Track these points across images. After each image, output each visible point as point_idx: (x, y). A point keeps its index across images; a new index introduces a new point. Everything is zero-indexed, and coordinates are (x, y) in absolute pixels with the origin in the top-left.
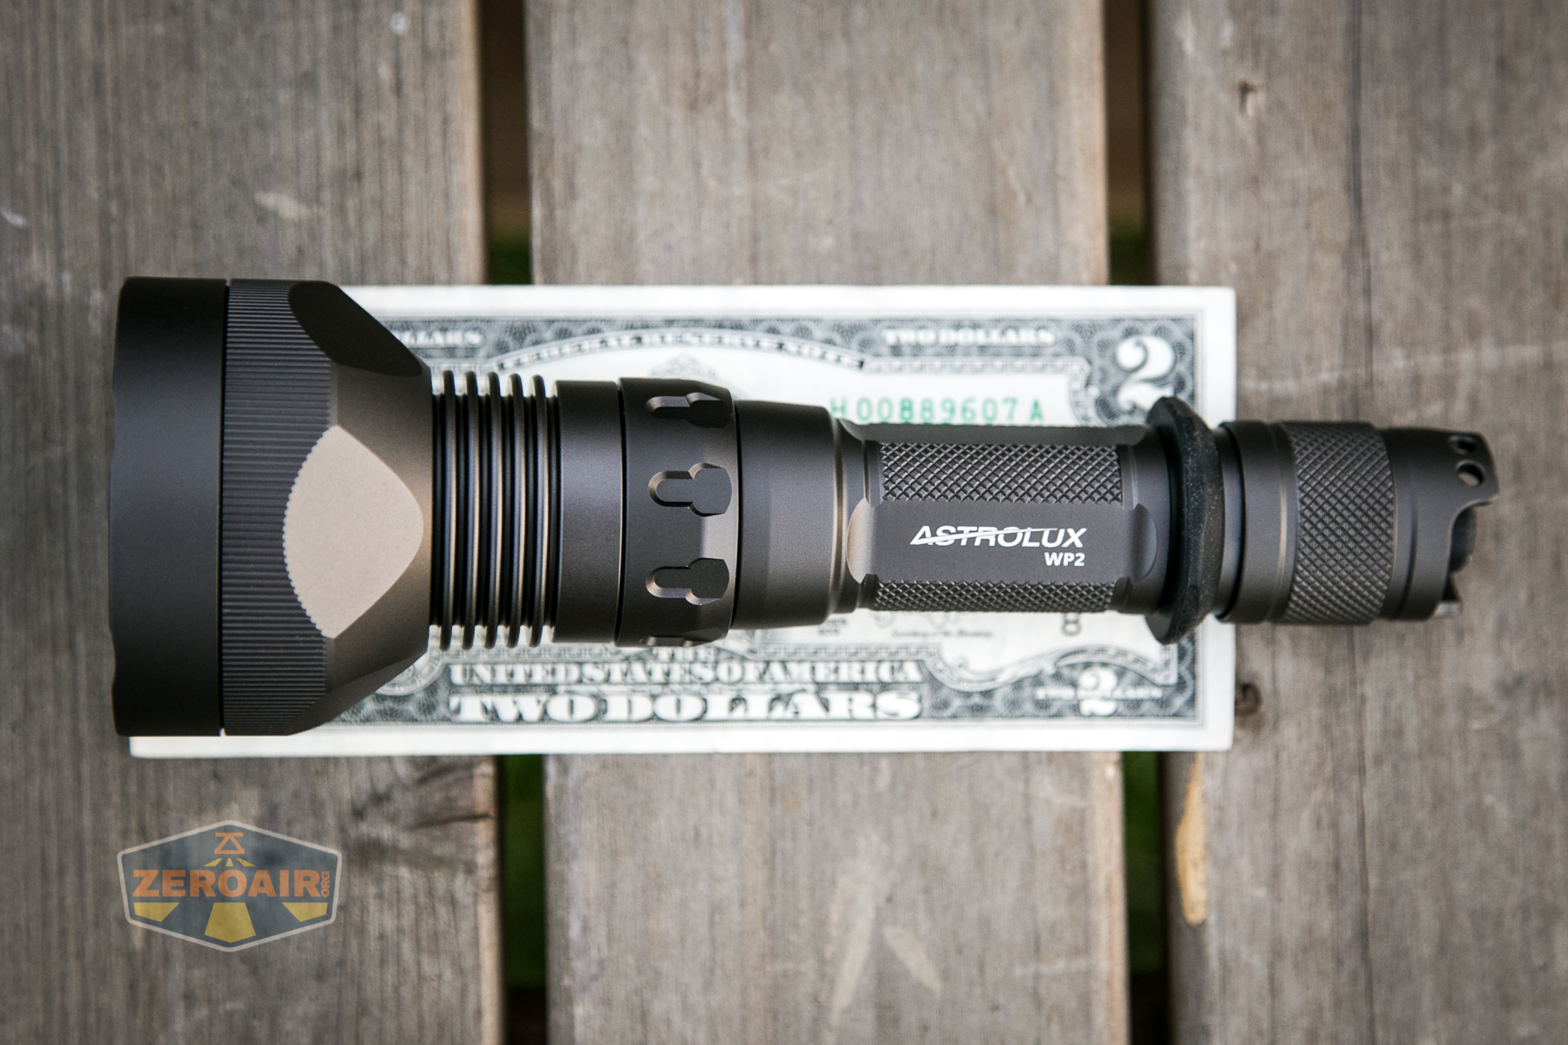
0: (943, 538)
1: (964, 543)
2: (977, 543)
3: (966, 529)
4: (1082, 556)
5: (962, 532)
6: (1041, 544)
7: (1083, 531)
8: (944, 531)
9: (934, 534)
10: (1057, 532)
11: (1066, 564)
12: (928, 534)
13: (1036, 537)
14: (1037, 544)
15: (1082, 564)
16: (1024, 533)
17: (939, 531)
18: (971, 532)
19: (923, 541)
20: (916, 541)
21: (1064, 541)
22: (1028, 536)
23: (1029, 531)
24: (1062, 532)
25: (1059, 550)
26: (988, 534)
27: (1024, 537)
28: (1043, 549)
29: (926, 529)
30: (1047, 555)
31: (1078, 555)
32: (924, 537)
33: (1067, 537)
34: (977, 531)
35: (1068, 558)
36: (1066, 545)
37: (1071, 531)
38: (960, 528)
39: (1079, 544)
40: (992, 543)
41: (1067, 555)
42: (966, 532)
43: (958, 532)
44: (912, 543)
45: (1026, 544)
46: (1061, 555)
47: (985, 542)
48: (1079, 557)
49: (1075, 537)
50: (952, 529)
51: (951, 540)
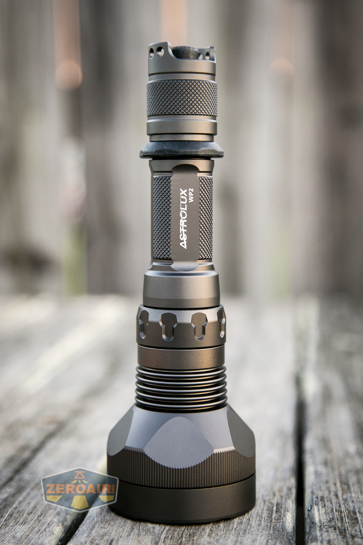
0: (184, 238)
1: (186, 231)
2: (186, 226)
3: (181, 230)
4: (190, 189)
5: (182, 231)
6: (186, 204)
7: (181, 190)
8: (182, 238)
9: (183, 241)
10: (181, 198)
11: (193, 195)
12: (183, 243)
13: (183, 206)
14: (186, 205)
15: (193, 189)
16: (182, 210)
17: (182, 239)
18: (182, 229)
19: (185, 245)
20: (185, 247)
21: (185, 196)
22: (183, 209)
23: (181, 208)
24: (181, 197)
25: (188, 198)
26: (182, 223)
27: (183, 210)
28: (188, 203)
29: (181, 244)
30: (190, 202)
31: (190, 191)
32: (184, 245)
33: (183, 195)
34: (181, 226)
35: (191, 194)
36: (186, 195)
37: (181, 194)
38: (181, 232)
39: (186, 191)
40: (186, 221)
41: (190, 195)
42: (182, 230)
43: (182, 233)
44: (186, 248)
45: (186, 209)
46: (189, 197)
47: (185, 223)
48: (190, 190)
49: (183, 192)
50: (181, 235)
51: (185, 235)
